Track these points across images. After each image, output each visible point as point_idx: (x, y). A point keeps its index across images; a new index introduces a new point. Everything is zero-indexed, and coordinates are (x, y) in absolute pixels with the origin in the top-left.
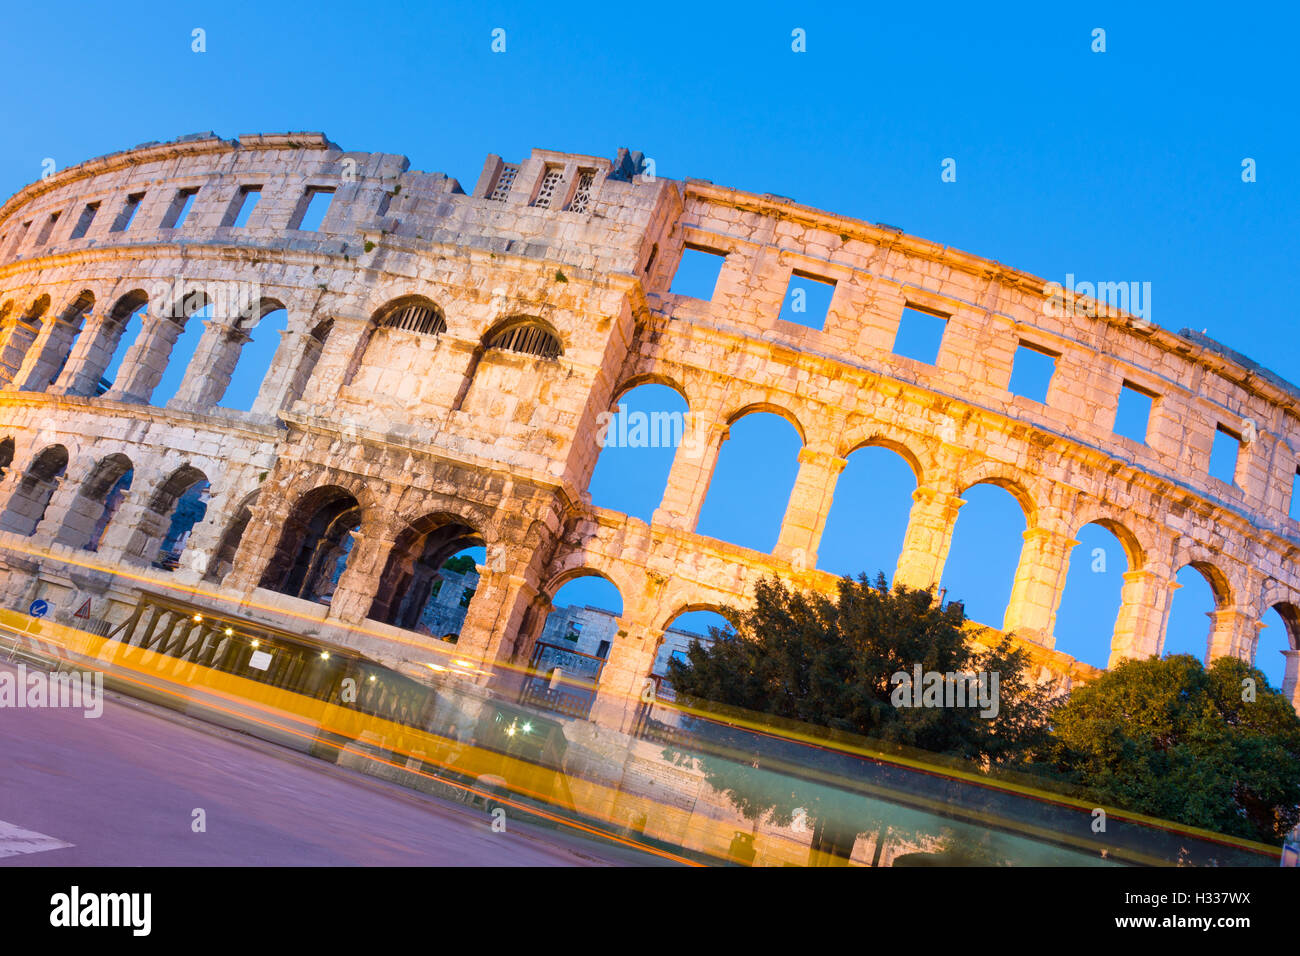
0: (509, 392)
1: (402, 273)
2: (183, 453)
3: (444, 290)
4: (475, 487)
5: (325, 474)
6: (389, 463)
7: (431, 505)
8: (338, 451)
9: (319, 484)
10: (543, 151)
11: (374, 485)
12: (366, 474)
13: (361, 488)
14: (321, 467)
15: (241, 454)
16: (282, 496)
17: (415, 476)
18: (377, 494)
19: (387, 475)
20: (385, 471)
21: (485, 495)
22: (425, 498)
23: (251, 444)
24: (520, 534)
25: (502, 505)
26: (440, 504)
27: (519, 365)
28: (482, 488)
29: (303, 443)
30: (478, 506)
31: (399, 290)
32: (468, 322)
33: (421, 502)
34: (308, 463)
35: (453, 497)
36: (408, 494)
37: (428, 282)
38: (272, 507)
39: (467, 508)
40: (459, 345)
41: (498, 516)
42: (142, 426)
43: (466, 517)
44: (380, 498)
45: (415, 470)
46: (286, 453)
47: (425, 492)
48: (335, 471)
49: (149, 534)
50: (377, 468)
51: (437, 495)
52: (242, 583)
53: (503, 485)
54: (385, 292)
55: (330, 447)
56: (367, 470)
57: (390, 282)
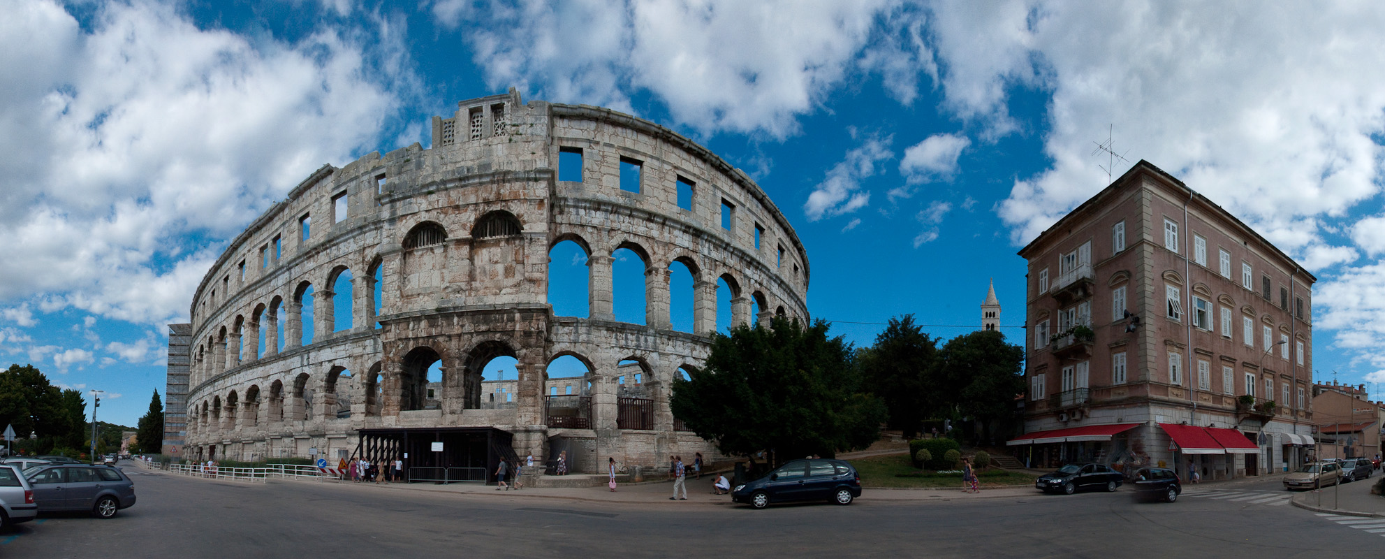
0: (496, 262)
1: (409, 212)
2: (330, 361)
3: (438, 213)
4: (498, 322)
5: (411, 342)
6: (445, 324)
7: (476, 340)
8: (413, 327)
9: (411, 349)
10: (465, 104)
11: (441, 339)
12: (434, 334)
13: (434, 343)
14: (408, 339)
15: (358, 351)
16: (393, 361)
17: (462, 326)
18: (445, 343)
19: (446, 331)
20: (444, 329)
21: (506, 325)
22: (472, 337)
23: (360, 344)
24: (533, 341)
25: (518, 327)
26: (482, 338)
27: (497, 243)
28: (503, 321)
29: (393, 330)
30: (504, 332)
31: (411, 223)
32: (459, 226)
33: (471, 340)
34: (400, 339)
35: (488, 331)
36: (462, 338)
37: (426, 211)
38: (390, 369)
39: (498, 335)
40: (459, 242)
41: (518, 334)
42: (306, 356)
43: (499, 340)
44: (447, 345)
45: (460, 324)
46: (386, 339)
47: (471, 334)
48: (416, 339)
49: (331, 404)
50: (439, 329)
51: (478, 333)
52: (392, 412)
53: (514, 316)
54: (405, 227)
55: (408, 328)
56: (434, 332)
57: (404, 221)
